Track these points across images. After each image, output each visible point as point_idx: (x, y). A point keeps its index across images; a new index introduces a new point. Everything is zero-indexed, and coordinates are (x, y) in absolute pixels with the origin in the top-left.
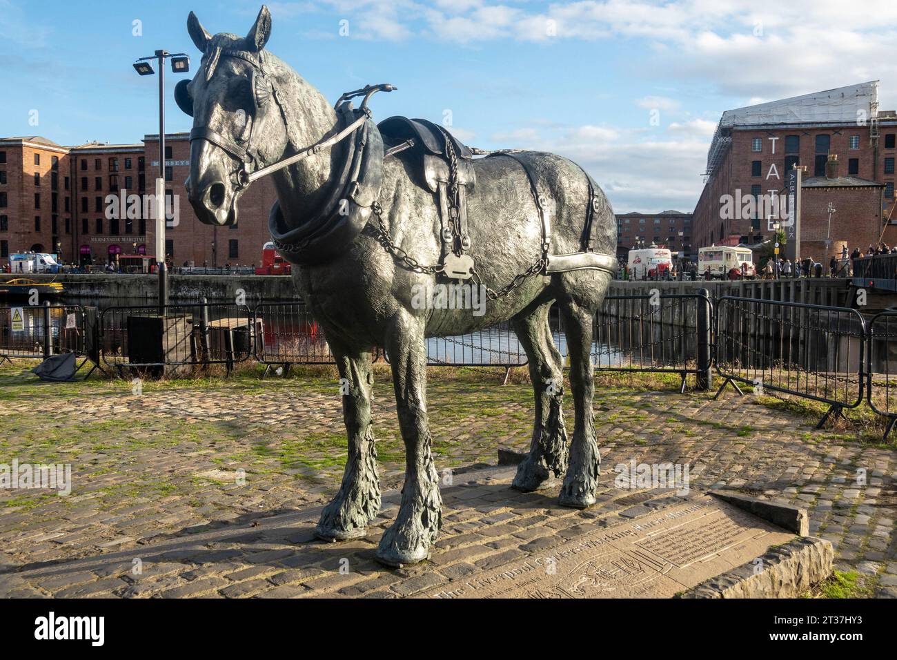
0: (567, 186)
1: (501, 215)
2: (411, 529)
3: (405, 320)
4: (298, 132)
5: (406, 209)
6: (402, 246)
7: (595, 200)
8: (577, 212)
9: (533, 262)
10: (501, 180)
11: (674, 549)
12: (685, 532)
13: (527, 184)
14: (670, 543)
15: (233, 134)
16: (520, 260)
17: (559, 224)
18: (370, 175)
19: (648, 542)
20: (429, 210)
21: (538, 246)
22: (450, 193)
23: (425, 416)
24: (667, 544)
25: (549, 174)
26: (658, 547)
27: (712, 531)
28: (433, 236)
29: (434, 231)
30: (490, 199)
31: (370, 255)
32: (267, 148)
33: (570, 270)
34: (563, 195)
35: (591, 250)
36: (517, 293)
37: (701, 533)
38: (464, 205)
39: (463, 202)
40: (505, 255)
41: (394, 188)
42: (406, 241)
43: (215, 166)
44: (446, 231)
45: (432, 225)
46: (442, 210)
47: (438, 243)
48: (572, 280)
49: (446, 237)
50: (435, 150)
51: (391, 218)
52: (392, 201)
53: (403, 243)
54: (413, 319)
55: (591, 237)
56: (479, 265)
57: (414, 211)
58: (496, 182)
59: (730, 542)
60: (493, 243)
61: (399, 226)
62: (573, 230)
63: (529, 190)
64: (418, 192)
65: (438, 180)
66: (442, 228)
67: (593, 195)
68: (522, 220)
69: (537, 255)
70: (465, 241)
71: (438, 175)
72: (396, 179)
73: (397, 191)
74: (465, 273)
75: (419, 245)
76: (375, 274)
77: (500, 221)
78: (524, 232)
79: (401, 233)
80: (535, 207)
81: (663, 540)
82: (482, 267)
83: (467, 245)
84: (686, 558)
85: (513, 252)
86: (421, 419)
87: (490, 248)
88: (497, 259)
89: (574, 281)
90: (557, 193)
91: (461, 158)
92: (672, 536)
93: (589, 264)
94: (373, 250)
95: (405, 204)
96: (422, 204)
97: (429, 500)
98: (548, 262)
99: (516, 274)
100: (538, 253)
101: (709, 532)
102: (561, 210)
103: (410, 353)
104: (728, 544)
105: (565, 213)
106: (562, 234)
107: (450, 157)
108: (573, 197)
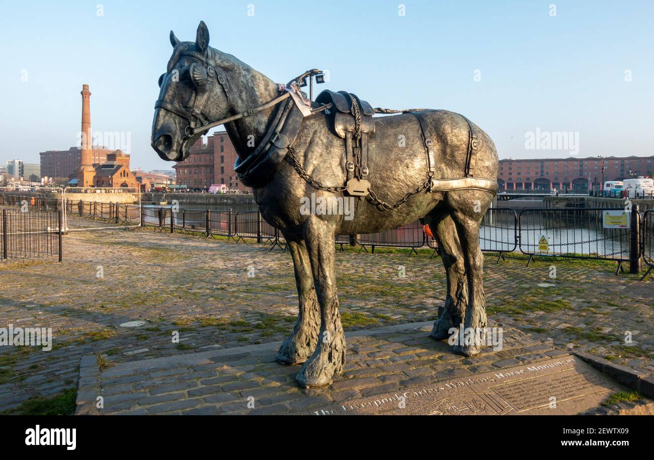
0: (450, 131)
1: (393, 152)
2: (318, 362)
3: (313, 223)
4: (240, 102)
5: (318, 150)
6: (312, 174)
7: (473, 141)
8: (459, 150)
9: (420, 184)
10: (398, 129)
11: (521, 396)
12: (537, 382)
13: (418, 131)
14: (520, 390)
15: (182, 104)
16: (409, 183)
17: (444, 158)
18: (290, 127)
19: (502, 388)
20: (337, 150)
21: (424, 173)
22: (354, 138)
23: (330, 287)
24: (517, 391)
25: (436, 124)
26: (509, 393)
27: (560, 385)
28: (339, 167)
29: (341, 164)
30: (386, 142)
31: (287, 179)
32: (210, 112)
33: (454, 190)
34: (446, 138)
35: (472, 176)
36: (409, 205)
37: (550, 385)
38: (365, 146)
39: (365, 144)
40: (396, 179)
41: (311, 136)
42: (316, 170)
43: (168, 124)
44: (350, 164)
45: (338, 160)
46: (348, 150)
47: (343, 172)
48: (456, 197)
49: (349, 168)
50: (344, 110)
51: (306, 156)
52: (307, 145)
53: (313, 171)
54: (322, 222)
55: (471, 167)
56: (374, 186)
57: (325, 150)
58: (394, 130)
59: (573, 395)
60: (387, 171)
61: (311, 161)
62: (456, 162)
63: (419, 135)
64: (330, 138)
65: (346, 130)
66: (347, 161)
67: (472, 137)
68: (410, 156)
69: (423, 180)
70: (364, 171)
71: (345, 127)
72: (313, 130)
73: (313, 137)
74: (363, 192)
75: (326, 173)
76: (290, 192)
77: (393, 157)
78: (412, 164)
79: (312, 165)
80: (422, 146)
81: (515, 387)
82: (378, 187)
83: (366, 173)
84: (527, 404)
85: (402, 177)
86: (328, 289)
87: (384, 175)
88: (389, 182)
89: (458, 198)
90: (442, 136)
91: (365, 115)
92: (524, 385)
93: (470, 186)
94: (289, 177)
95: (317, 146)
96: (332, 146)
97: (333, 344)
98: (433, 184)
99: (406, 193)
100: (424, 178)
101: (558, 385)
102: (445, 148)
103: (319, 245)
104: (569, 396)
105: (448, 151)
106: (447, 165)
107: (355, 114)
108: (454, 139)
